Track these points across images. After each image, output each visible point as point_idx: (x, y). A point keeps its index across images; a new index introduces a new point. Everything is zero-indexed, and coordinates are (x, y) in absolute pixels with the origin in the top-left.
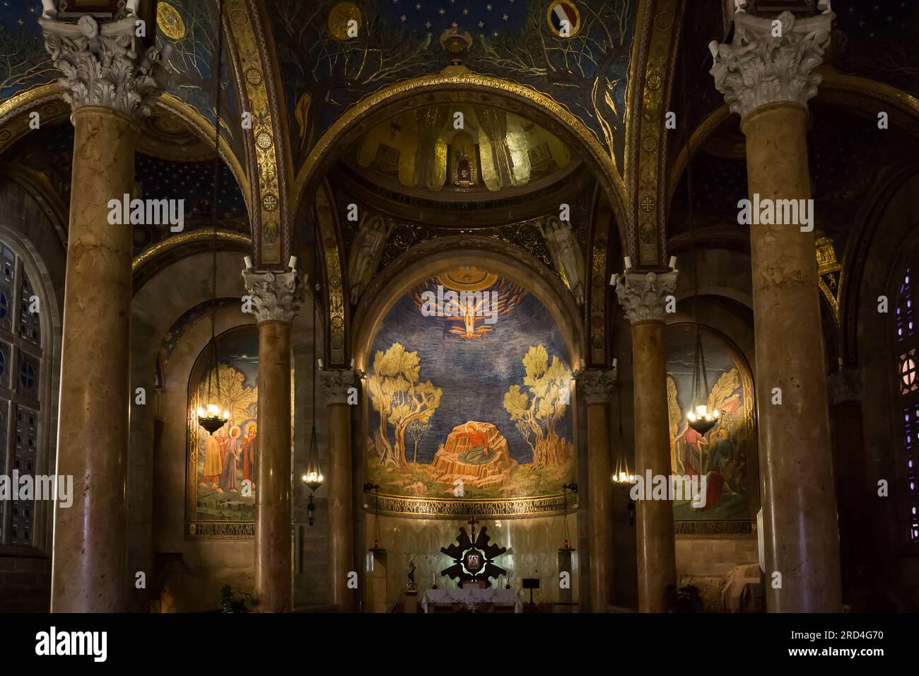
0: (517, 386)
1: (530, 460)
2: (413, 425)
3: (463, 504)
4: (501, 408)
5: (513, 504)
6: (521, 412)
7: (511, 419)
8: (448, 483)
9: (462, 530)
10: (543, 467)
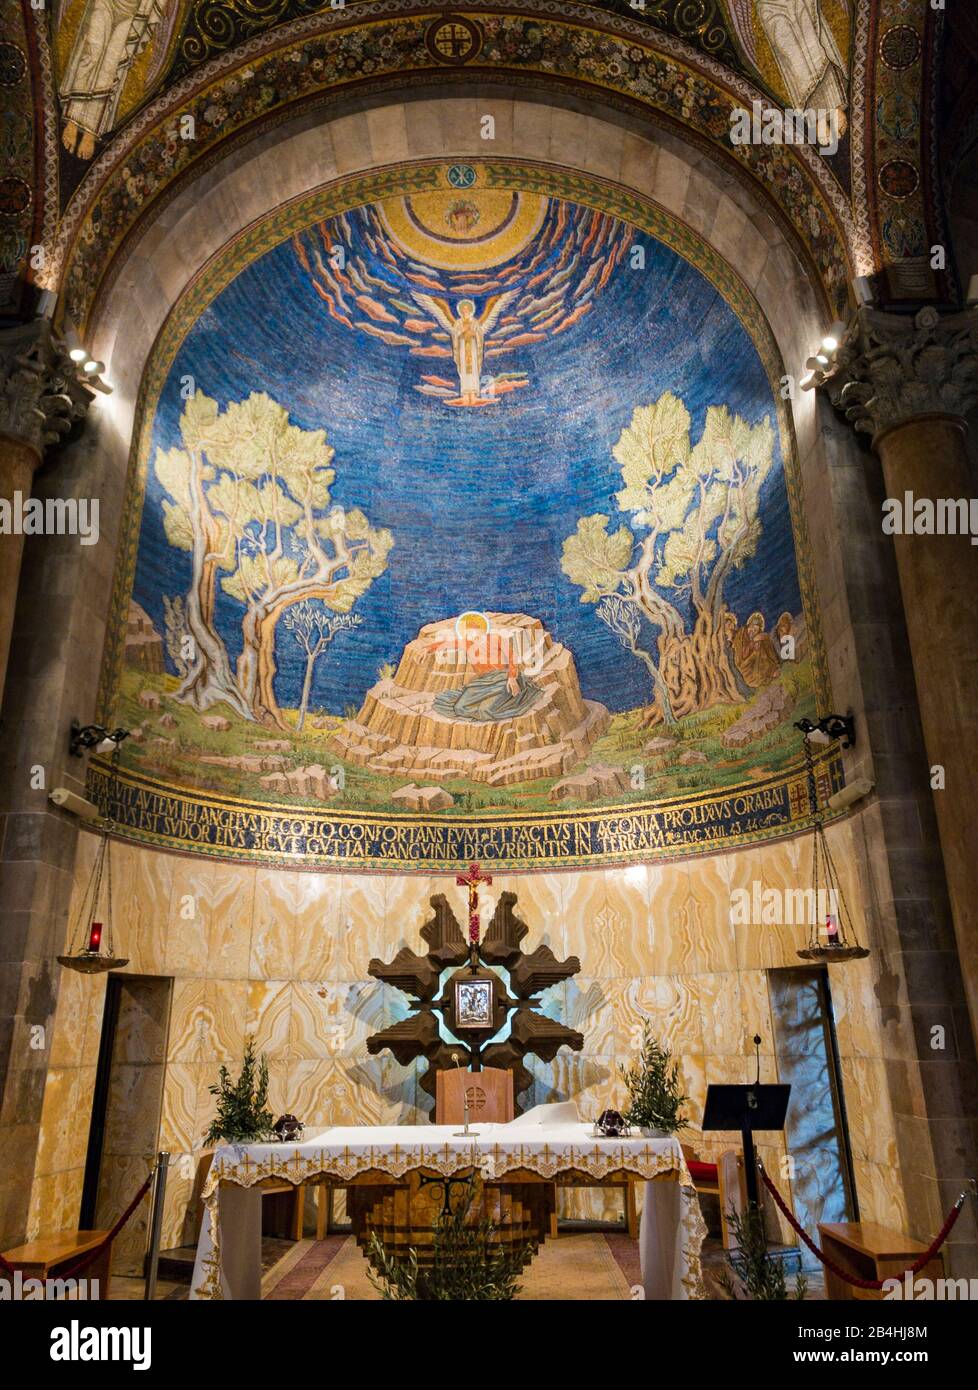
0: (596, 517)
1: (644, 695)
2: (304, 611)
3: (446, 830)
4: (556, 576)
5: (595, 827)
6: (611, 579)
7: (584, 598)
8: (401, 770)
9: (439, 903)
10: (687, 713)
